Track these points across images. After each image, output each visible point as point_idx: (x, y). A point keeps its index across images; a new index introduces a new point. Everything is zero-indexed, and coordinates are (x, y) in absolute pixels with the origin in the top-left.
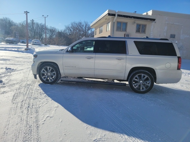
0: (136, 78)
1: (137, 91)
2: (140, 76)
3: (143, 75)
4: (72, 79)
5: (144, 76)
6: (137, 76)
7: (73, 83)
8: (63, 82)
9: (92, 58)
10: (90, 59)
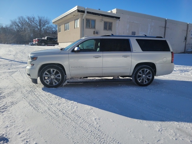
0: (140, 73)
1: (141, 85)
2: (143, 71)
3: (145, 69)
4: (79, 80)
5: (147, 71)
6: (141, 71)
7: (80, 84)
8: (69, 84)
9: (100, 57)
10: (98, 58)
